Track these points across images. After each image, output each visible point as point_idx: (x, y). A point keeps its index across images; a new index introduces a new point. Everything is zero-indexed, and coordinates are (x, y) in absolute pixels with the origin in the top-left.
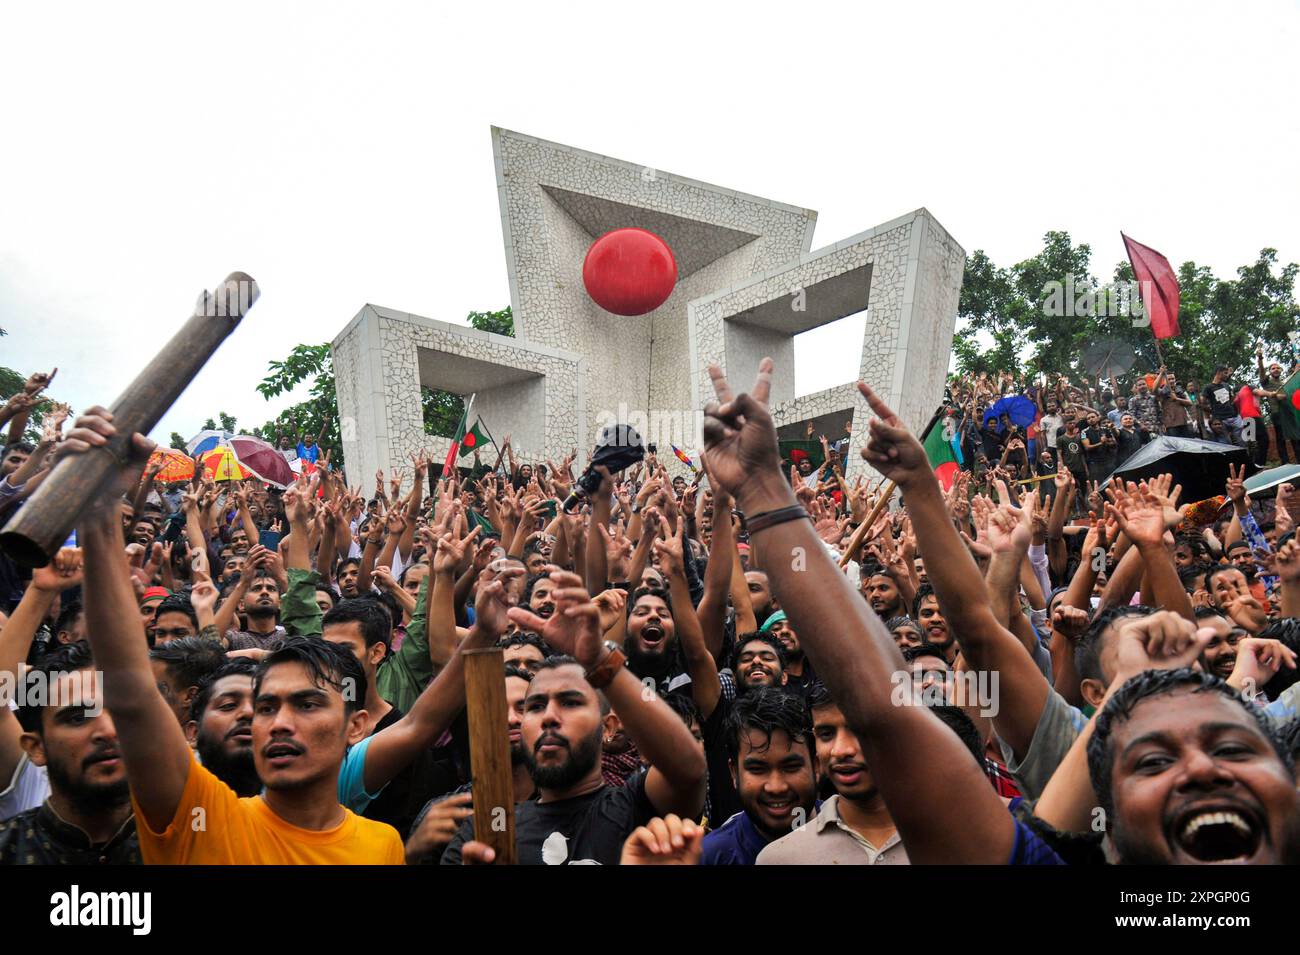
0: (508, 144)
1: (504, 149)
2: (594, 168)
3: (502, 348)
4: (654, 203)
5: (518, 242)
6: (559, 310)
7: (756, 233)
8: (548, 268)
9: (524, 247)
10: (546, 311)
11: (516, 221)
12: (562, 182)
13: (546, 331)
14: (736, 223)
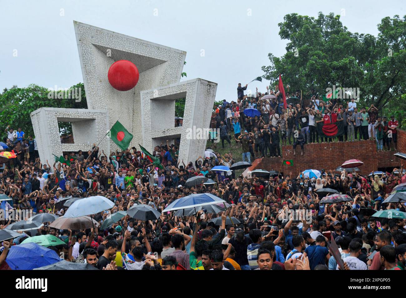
0: (80, 28)
1: (78, 30)
2: (110, 37)
3: (82, 113)
4: (131, 50)
5: (85, 66)
6: (100, 90)
7: (165, 60)
8: (96, 75)
9: (88, 68)
10: (96, 91)
11: (84, 58)
12: (99, 43)
13: (97, 98)
14: (159, 57)
